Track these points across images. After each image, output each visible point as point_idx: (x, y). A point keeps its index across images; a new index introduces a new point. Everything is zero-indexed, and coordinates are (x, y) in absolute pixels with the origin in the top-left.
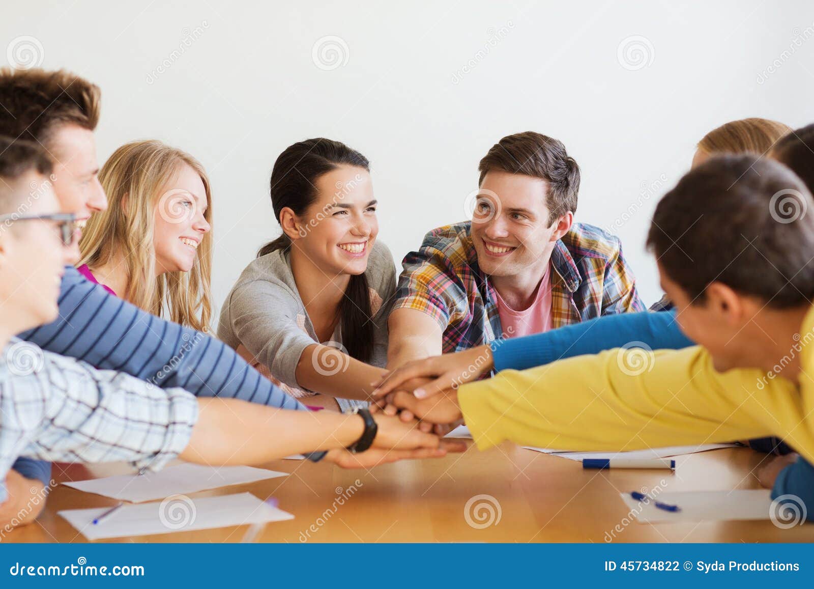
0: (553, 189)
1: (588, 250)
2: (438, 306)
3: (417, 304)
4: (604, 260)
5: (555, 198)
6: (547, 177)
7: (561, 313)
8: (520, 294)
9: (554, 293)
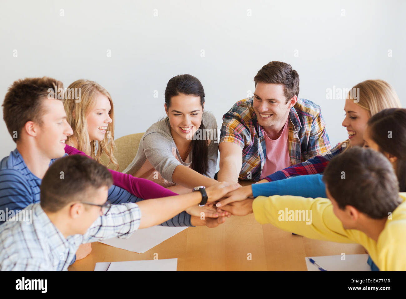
0: (286, 88)
1: (305, 113)
2: (239, 139)
3: (230, 139)
4: (312, 118)
5: (288, 92)
6: (283, 83)
7: (292, 139)
8: (275, 131)
9: (290, 131)
